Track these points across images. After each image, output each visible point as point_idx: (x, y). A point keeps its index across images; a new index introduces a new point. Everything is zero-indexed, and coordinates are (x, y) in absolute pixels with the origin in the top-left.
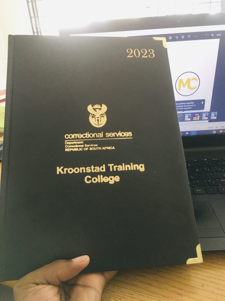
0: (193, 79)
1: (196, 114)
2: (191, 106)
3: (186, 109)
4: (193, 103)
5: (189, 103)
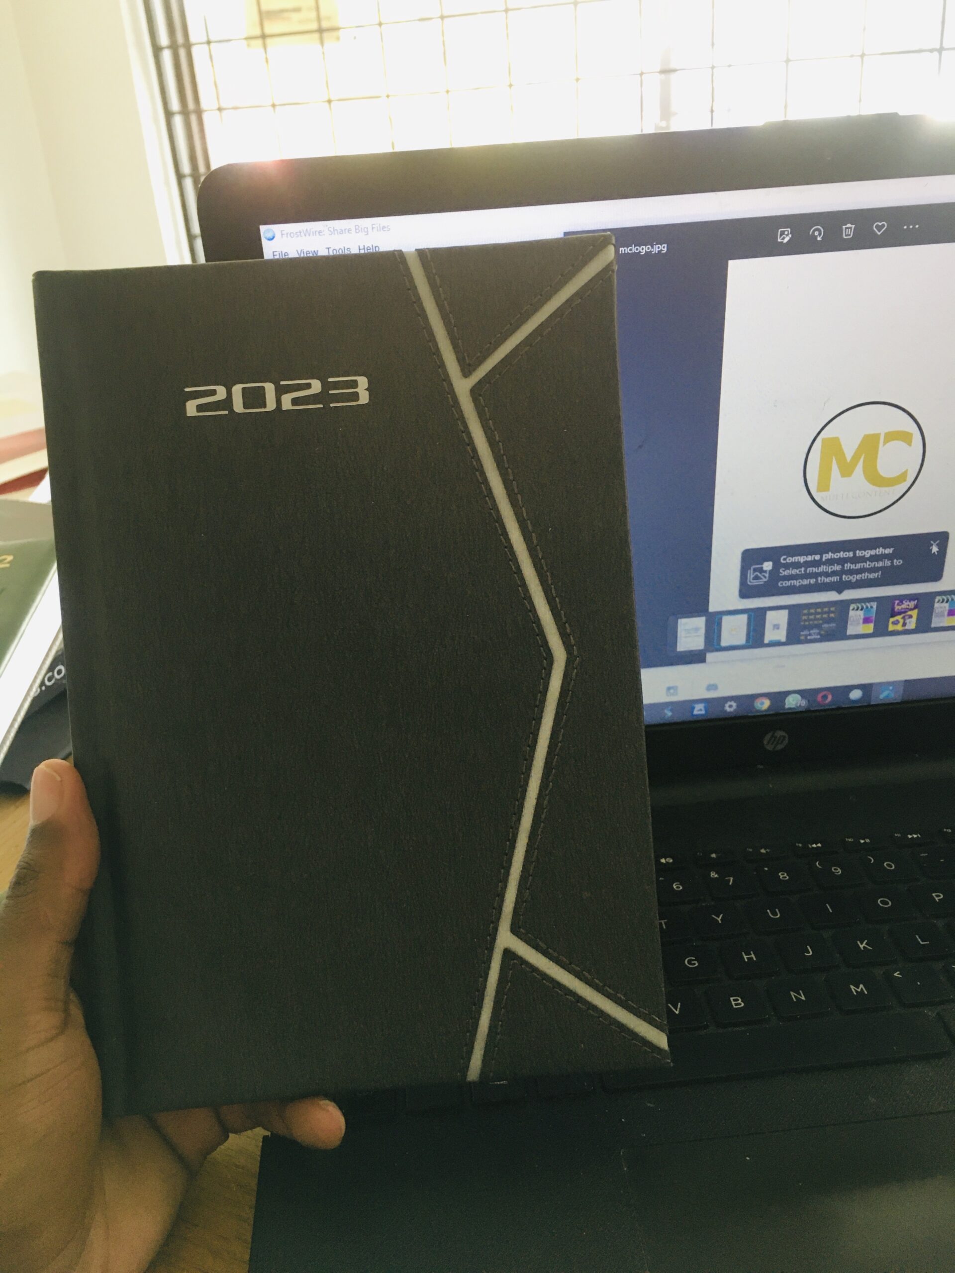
0: (892, 436)
1: (901, 602)
2: (881, 564)
3: (854, 578)
4: (889, 551)
5: (868, 553)
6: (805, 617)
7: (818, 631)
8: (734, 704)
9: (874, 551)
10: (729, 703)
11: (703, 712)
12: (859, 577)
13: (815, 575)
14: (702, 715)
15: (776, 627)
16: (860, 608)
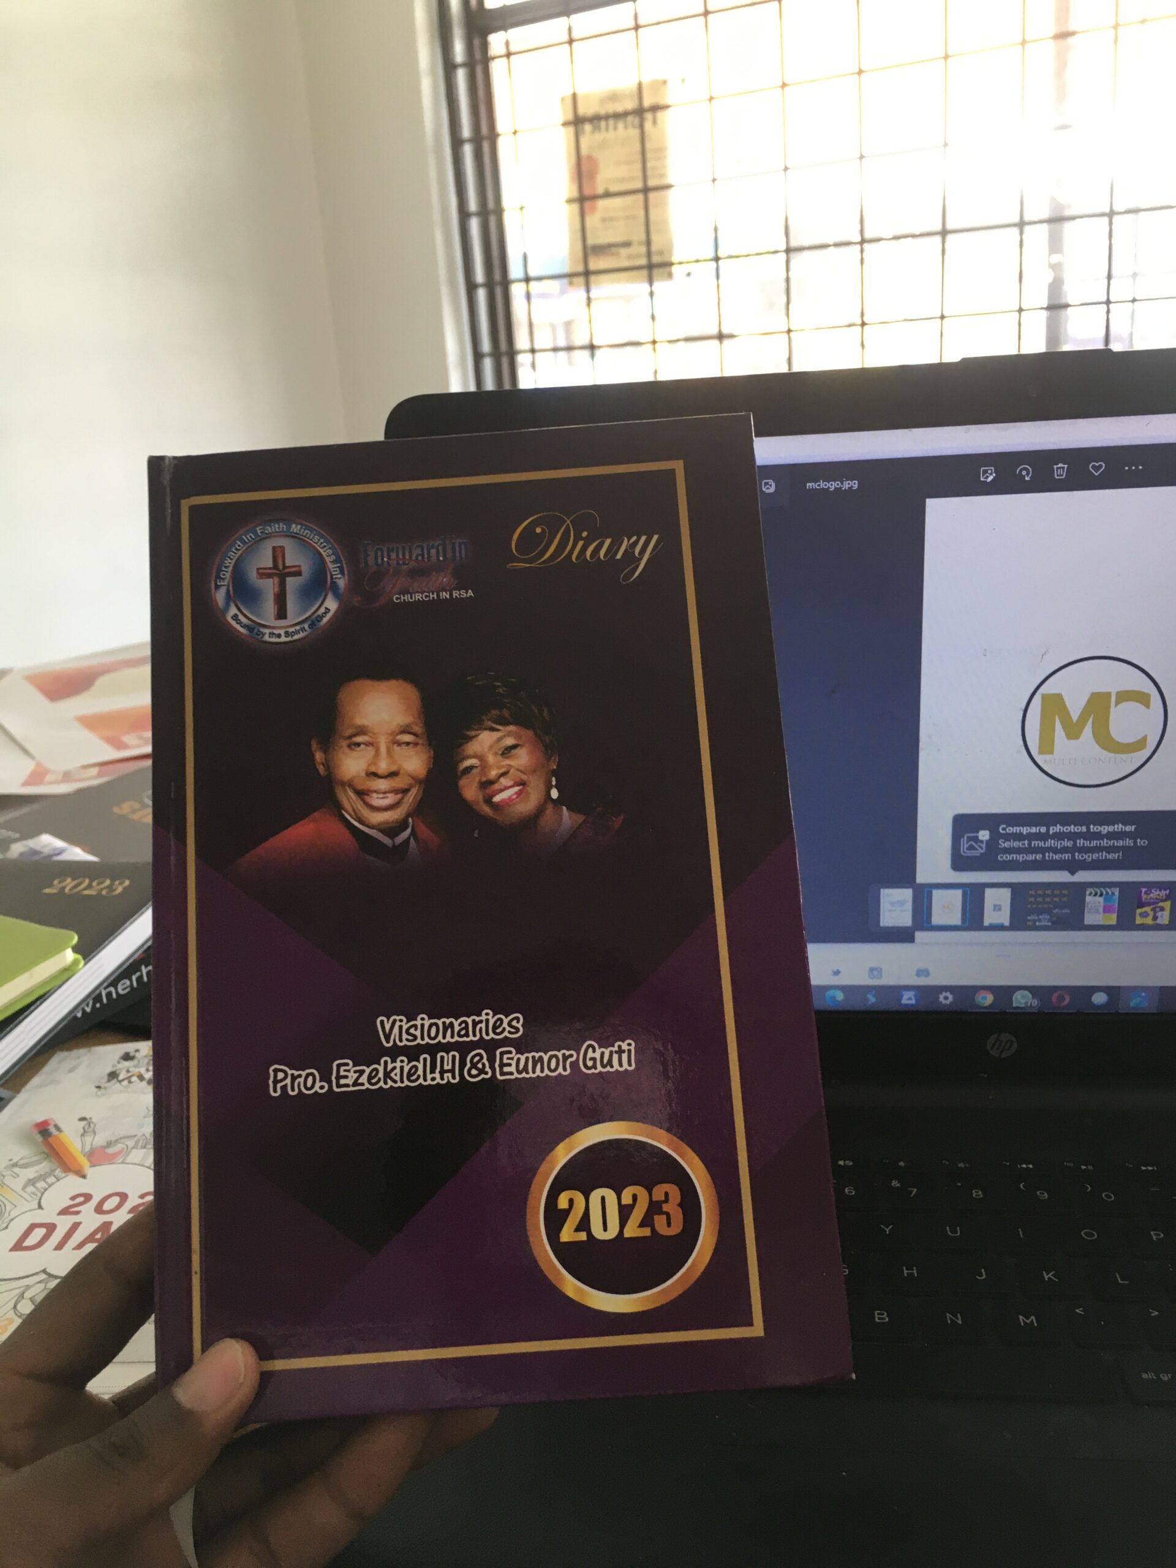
0: (1124, 696)
1: (1149, 891)
2: (1121, 843)
3: (1089, 857)
4: (1130, 828)
5: (1105, 829)
6: (1032, 899)
7: (1049, 917)
8: (951, 997)
9: (1113, 827)
10: (944, 994)
11: (913, 1002)
12: (1095, 856)
13: (1043, 851)
14: (912, 1005)
15: (997, 908)
16: (1099, 893)
